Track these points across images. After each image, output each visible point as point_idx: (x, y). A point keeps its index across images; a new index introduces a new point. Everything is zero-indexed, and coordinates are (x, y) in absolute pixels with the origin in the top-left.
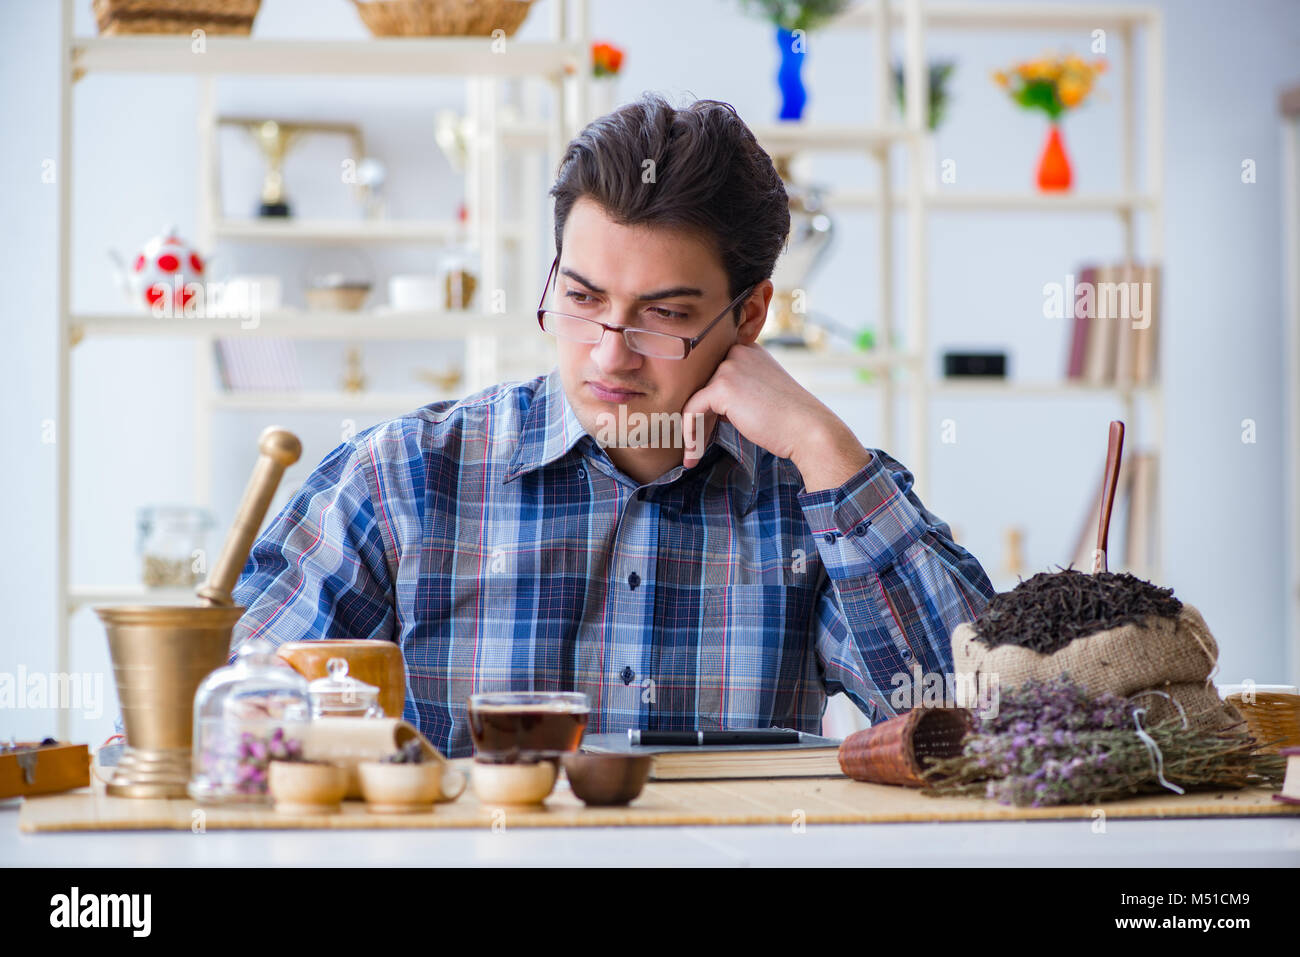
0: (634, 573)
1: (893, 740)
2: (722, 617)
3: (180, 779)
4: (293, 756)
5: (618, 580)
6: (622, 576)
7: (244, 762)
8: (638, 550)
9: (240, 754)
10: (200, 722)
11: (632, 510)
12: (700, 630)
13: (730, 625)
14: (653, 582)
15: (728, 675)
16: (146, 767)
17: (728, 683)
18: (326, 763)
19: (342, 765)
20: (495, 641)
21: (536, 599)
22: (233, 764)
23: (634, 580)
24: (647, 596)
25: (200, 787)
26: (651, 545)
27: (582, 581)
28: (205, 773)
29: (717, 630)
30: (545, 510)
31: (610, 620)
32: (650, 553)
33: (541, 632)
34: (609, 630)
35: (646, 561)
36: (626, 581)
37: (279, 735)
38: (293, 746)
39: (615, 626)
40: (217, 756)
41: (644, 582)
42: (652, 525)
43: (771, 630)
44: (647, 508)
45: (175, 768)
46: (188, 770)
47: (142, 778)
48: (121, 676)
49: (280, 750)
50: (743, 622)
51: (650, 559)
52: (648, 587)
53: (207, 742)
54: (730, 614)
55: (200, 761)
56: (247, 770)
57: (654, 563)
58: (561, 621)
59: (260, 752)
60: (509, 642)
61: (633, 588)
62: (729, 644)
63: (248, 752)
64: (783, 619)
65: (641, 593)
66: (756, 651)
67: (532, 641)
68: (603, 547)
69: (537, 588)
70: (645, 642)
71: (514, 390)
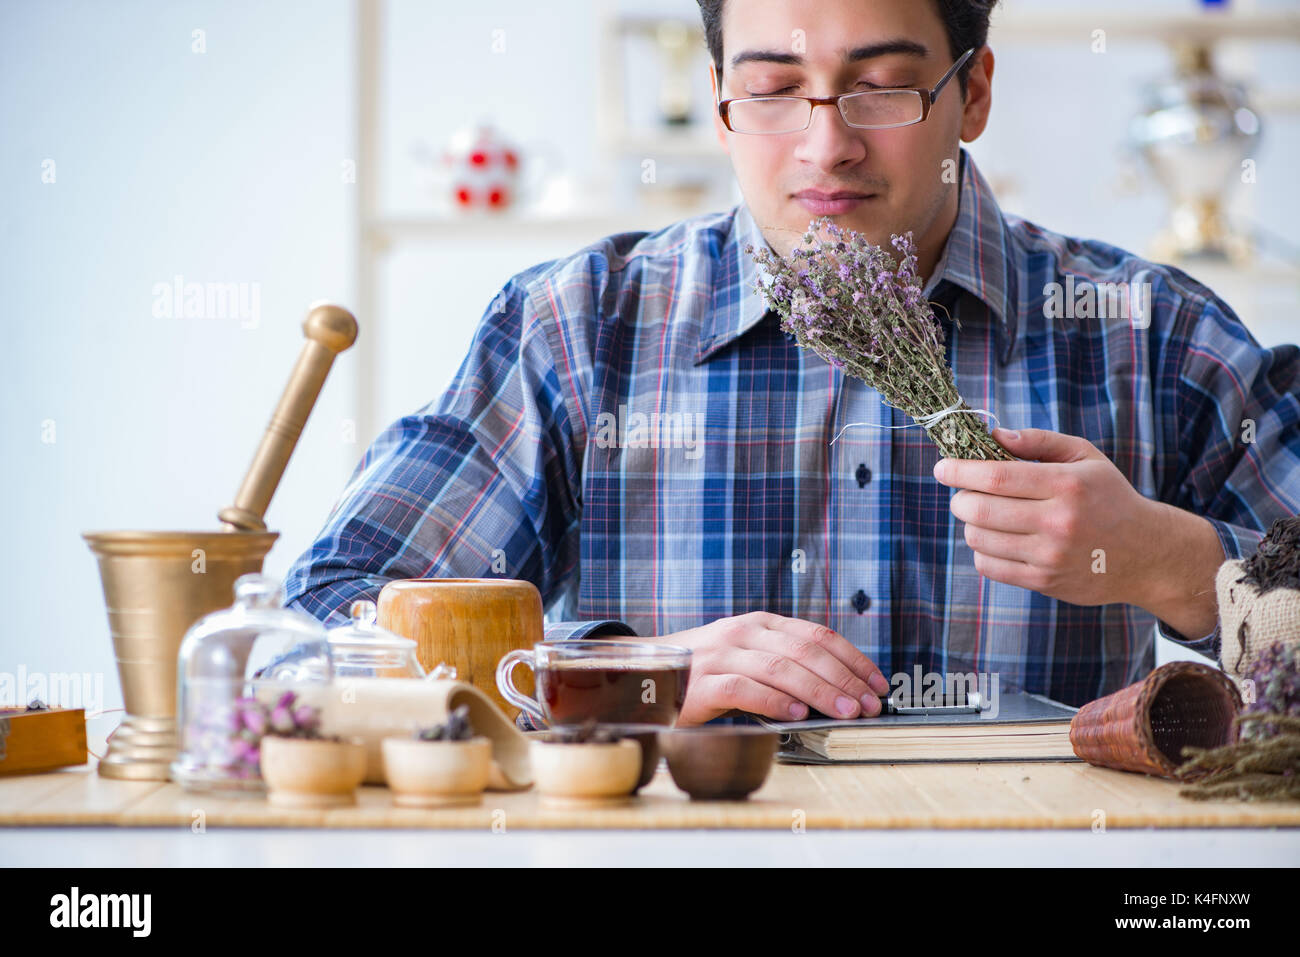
0: (862, 466)
1: (1127, 716)
5: (841, 476)
6: (847, 470)
8: (866, 435)
11: (853, 383)
12: (950, 542)
14: (888, 476)
15: (986, 604)
17: (986, 615)
20: (679, 563)
21: (729, 505)
23: (863, 475)
24: (881, 495)
26: (883, 426)
27: (790, 482)
30: (740, 378)
31: (835, 529)
32: (883, 437)
33: (739, 550)
34: (835, 542)
35: (878, 450)
36: (853, 476)
39: (842, 537)
41: (876, 477)
42: (883, 406)
51: (883, 445)
52: (882, 483)
57: (888, 450)
58: (764, 536)
60: (698, 564)
61: (862, 485)
65: (873, 490)
67: (728, 563)
68: (817, 434)
69: (730, 490)
70: (882, 557)
71: (702, 232)
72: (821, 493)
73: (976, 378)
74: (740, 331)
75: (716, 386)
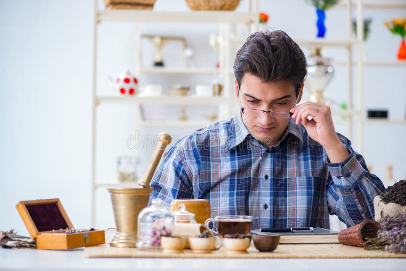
0: (266, 175)
1: (355, 232)
2: (294, 187)
3: (133, 242)
4: (168, 235)
5: (261, 177)
6: (263, 176)
7: (153, 236)
8: (267, 167)
9: (152, 234)
10: (139, 224)
11: (265, 156)
12: (287, 192)
13: (296, 189)
14: (272, 177)
16: (123, 238)
17: (296, 208)
18: (179, 237)
19: (184, 238)
20: (223, 198)
21: (236, 185)
22: (150, 237)
23: (266, 177)
24: (271, 182)
25: (139, 244)
26: (271, 166)
27: (250, 178)
28: (141, 240)
29: (293, 191)
30: (238, 158)
31: (260, 190)
32: (271, 168)
33: (238, 194)
34: (259, 193)
35: (270, 171)
36: (264, 178)
37: (164, 228)
38: (169, 232)
39: (261, 191)
40: (144, 234)
41: (269, 178)
42: (271, 160)
43: (309, 190)
44: (270, 155)
45: (132, 238)
46: (136, 239)
47: (121, 241)
48: (115, 210)
49: (164, 233)
50: (300, 188)
52: (271, 179)
53: (142, 230)
54: (296, 186)
55: (139, 236)
56: (154, 239)
57: (272, 172)
58: (244, 191)
59: (158, 234)
60: (228, 198)
61: (266, 179)
62: (296, 195)
63: (155, 233)
64: (313, 187)
65: (269, 181)
66: (305, 197)
67: (235, 197)
68: (256, 167)
69: (236, 181)
70: (271, 196)
71: (224, 124)
72: (256, 181)
73: (292, 155)
74: (237, 144)
75: (232, 160)
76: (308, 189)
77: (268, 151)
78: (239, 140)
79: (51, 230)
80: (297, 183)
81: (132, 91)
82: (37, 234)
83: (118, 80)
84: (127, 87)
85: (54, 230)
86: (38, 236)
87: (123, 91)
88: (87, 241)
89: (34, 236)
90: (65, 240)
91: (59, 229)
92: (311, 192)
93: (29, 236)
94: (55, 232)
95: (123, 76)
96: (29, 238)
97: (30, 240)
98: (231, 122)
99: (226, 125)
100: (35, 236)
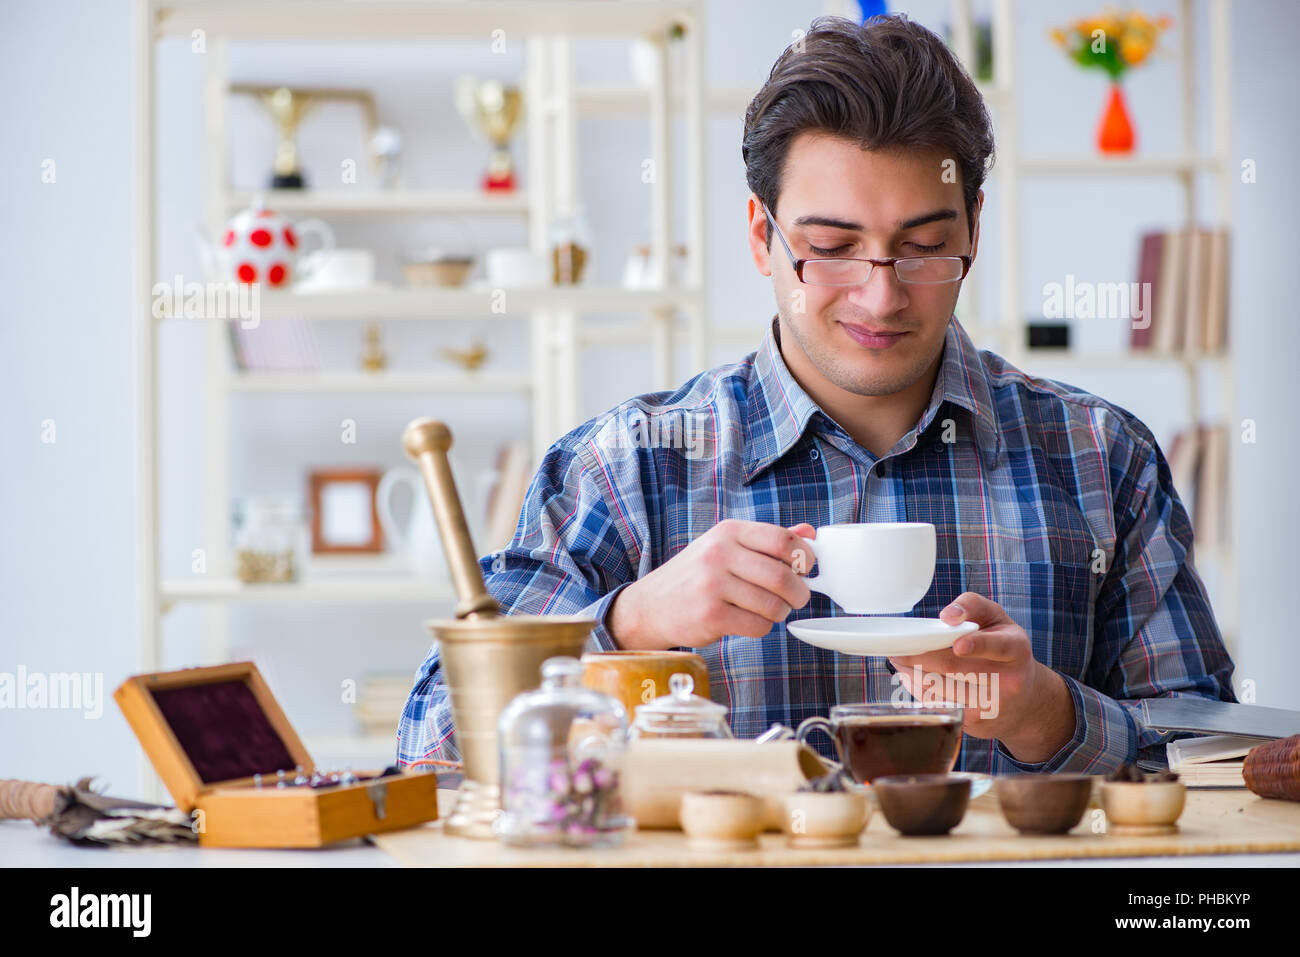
11: (873, 488)
30: (779, 493)
42: (899, 503)
43: (1040, 612)
50: (1010, 603)
54: (996, 593)
64: (1051, 599)
71: (726, 380)
73: (972, 481)
74: (778, 455)
75: (761, 501)
76: (1034, 605)
77: (880, 470)
78: (784, 435)
79: (249, 773)
80: (999, 584)
81: (277, 275)
82: (200, 794)
83: (231, 238)
84: (262, 259)
85: (258, 779)
86: (206, 800)
87: (247, 273)
88: (382, 813)
89: (186, 801)
90: (313, 812)
91: (274, 771)
92: (1046, 617)
93: (169, 801)
94: (265, 785)
95: (245, 225)
96: (167, 809)
97: (176, 817)
98: (748, 373)
99: (731, 385)
100: (192, 800)
